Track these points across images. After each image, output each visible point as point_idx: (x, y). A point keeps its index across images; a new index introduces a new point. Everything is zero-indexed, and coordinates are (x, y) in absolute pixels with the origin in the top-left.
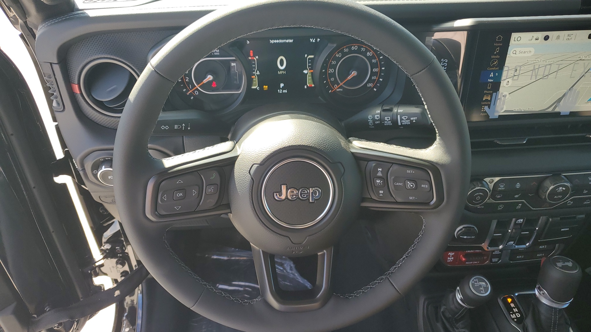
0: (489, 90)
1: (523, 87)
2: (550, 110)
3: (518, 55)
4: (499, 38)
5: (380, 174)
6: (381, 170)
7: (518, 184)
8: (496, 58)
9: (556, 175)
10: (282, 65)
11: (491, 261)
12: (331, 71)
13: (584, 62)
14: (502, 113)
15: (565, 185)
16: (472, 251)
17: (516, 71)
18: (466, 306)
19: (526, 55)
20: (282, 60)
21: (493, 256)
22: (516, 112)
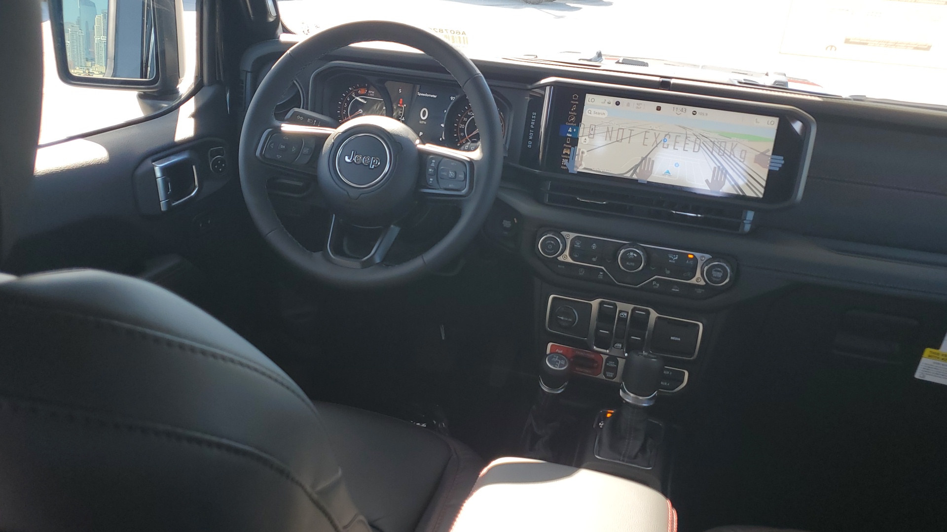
0: (568, 144)
2: (628, 175)
3: (593, 115)
4: (575, 97)
5: (433, 165)
6: (434, 161)
7: (594, 244)
8: (574, 115)
9: (634, 241)
10: (424, 116)
11: (605, 374)
12: (462, 126)
13: (655, 131)
14: (580, 169)
15: (636, 252)
16: (581, 353)
17: (592, 130)
18: (545, 388)
19: (600, 116)
20: (425, 111)
21: (607, 368)
22: (594, 171)
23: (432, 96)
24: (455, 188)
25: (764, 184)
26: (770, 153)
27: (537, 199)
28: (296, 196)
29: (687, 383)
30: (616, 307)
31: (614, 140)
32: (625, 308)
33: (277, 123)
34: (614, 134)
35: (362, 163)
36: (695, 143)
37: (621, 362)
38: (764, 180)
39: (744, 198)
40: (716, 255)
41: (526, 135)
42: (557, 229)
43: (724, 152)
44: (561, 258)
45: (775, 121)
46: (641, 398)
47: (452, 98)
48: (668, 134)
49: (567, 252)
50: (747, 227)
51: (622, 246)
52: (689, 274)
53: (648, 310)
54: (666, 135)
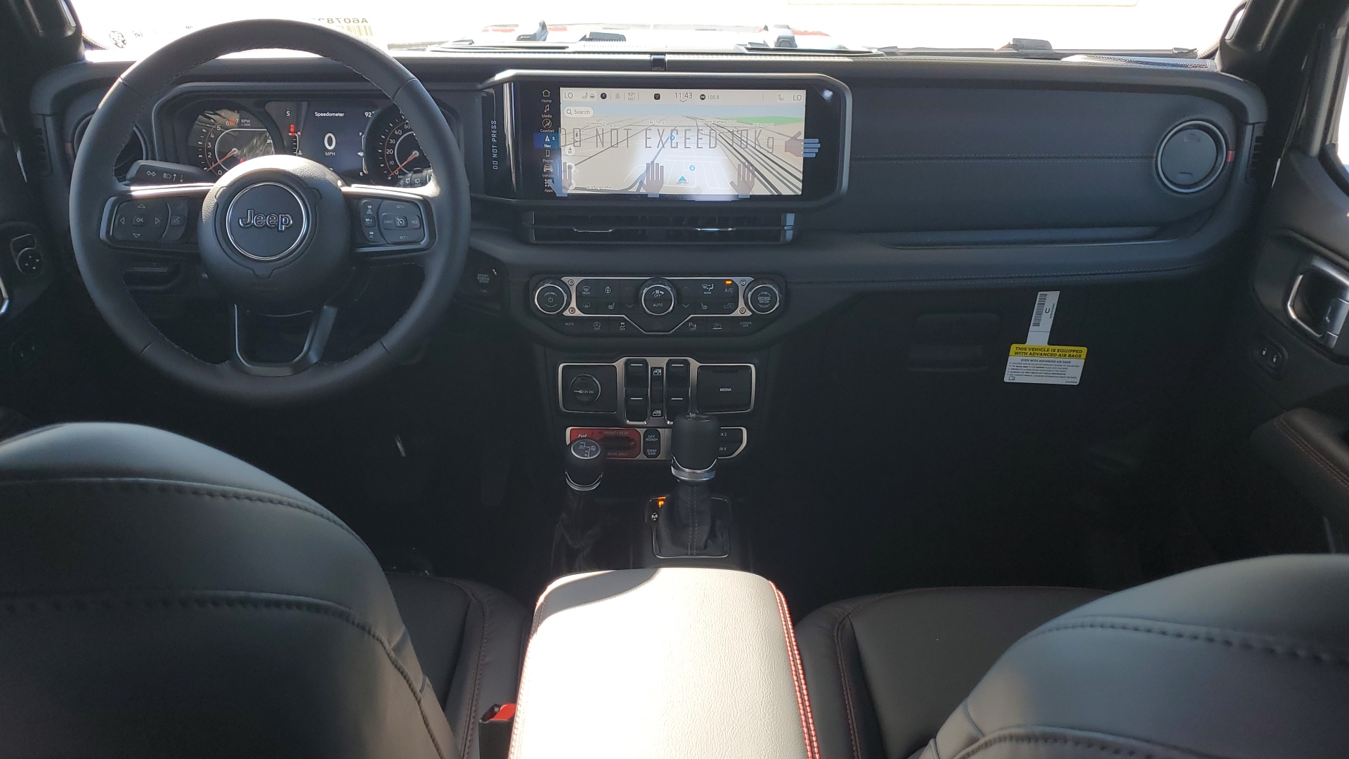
0: (548, 159)
1: (590, 157)
2: (634, 190)
3: (574, 115)
4: (546, 93)
5: (369, 212)
6: (370, 207)
7: (608, 287)
8: (549, 119)
9: (657, 275)
10: (330, 145)
11: (645, 453)
12: (389, 152)
13: (658, 128)
14: (571, 190)
15: (662, 288)
16: (612, 431)
17: (577, 136)
18: (575, 487)
19: (583, 116)
20: (330, 138)
21: (648, 445)
22: (589, 190)
23: (337, 115)
24: (411, 240)
25: (801, 177)
26: (802, 137)
27: (520, 238)
28: (160, 288)
29: (747, 442)
30: (646, 364)
31: (607, 145)
32: (658, 363)
33: (122, 187)
34: (607, 137)
35: (266, 225)
36: (710, 136)
37: (665, 433)
38: (800, 171)
39: (780, 197)
40: (759, 276)
41: (487, 153)
42: (556, 274)
43: (747, 142)
44: (567, 313)
45: (801, 95)
46: (698, 471)
47: (367, 114)
48: (674, 129)
49: (573, 304)
50: (789, 235)
51: (643, 284)
52: (730, 305)
53: (686, 360)
54: (672, 131)
